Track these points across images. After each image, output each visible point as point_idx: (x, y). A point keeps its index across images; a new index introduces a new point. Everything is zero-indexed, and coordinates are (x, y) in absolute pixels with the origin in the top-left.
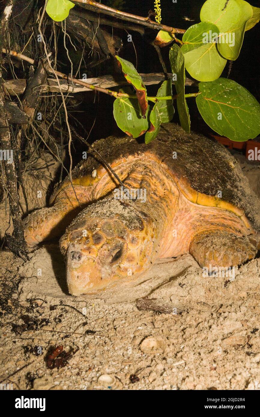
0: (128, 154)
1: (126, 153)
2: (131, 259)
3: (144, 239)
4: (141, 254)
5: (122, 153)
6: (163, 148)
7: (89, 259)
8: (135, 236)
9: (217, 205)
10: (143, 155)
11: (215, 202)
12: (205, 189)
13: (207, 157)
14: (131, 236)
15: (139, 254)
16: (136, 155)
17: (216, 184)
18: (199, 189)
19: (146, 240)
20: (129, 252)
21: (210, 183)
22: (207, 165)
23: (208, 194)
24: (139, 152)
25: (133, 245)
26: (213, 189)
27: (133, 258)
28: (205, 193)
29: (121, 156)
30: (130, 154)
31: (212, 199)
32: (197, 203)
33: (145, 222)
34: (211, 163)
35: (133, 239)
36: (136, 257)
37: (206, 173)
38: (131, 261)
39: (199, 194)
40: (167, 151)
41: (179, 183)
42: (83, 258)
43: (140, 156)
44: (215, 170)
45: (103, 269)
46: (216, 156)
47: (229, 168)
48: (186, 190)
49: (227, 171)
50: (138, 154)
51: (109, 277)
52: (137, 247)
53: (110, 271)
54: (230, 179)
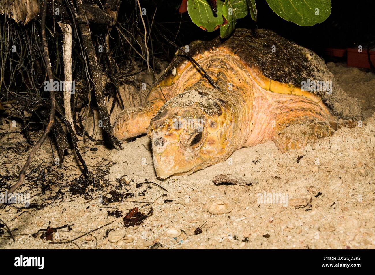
0: (203, 50)
1: (201, 50)
2: (212, 142)
3: (223, 123)
4: (221, 137)
5: (198, 50)
6: (236, 42)
7: (171, 144)
8: (213, 120)
9: (291, 92)
10: (218, 50)
11: (289, 89)
12: (277, 76)
13: (281, 49)
14: (209, 121)
15: (219, 137)
16: (211, 51)
17: (290, 72)
18: (272, 76)
19: (225, 124)
20: (209, 136)
21: (284, 71)
22: (281, 55)
23: (281, 82)
24: (214, 48)
25: (213, 129)
26: (287, 77)
27: (214, 141)
28: (277, 80)
29: (197, 53)
30: (205, 50)
31: (286, 86)
32: (270, 90)
33: (223, 108)
34: (285, 54)
35: (212, 123)
36: (217, 140)
37: (279, 63)
38: (212, 144)
39: (272, 81)
40: (239, 44)
41: (251, 72)
42: (166, 144)
43: (214, 52)
44: (289, 60)
45: (186, 153)
46: (292, 48)
47: (306, 59)
48: (257, 78)
49: (302, 61)
50: (213, 50)
51: (193, 160)
52: (217, 131)
53: (192, 154)
54: (306, 69)
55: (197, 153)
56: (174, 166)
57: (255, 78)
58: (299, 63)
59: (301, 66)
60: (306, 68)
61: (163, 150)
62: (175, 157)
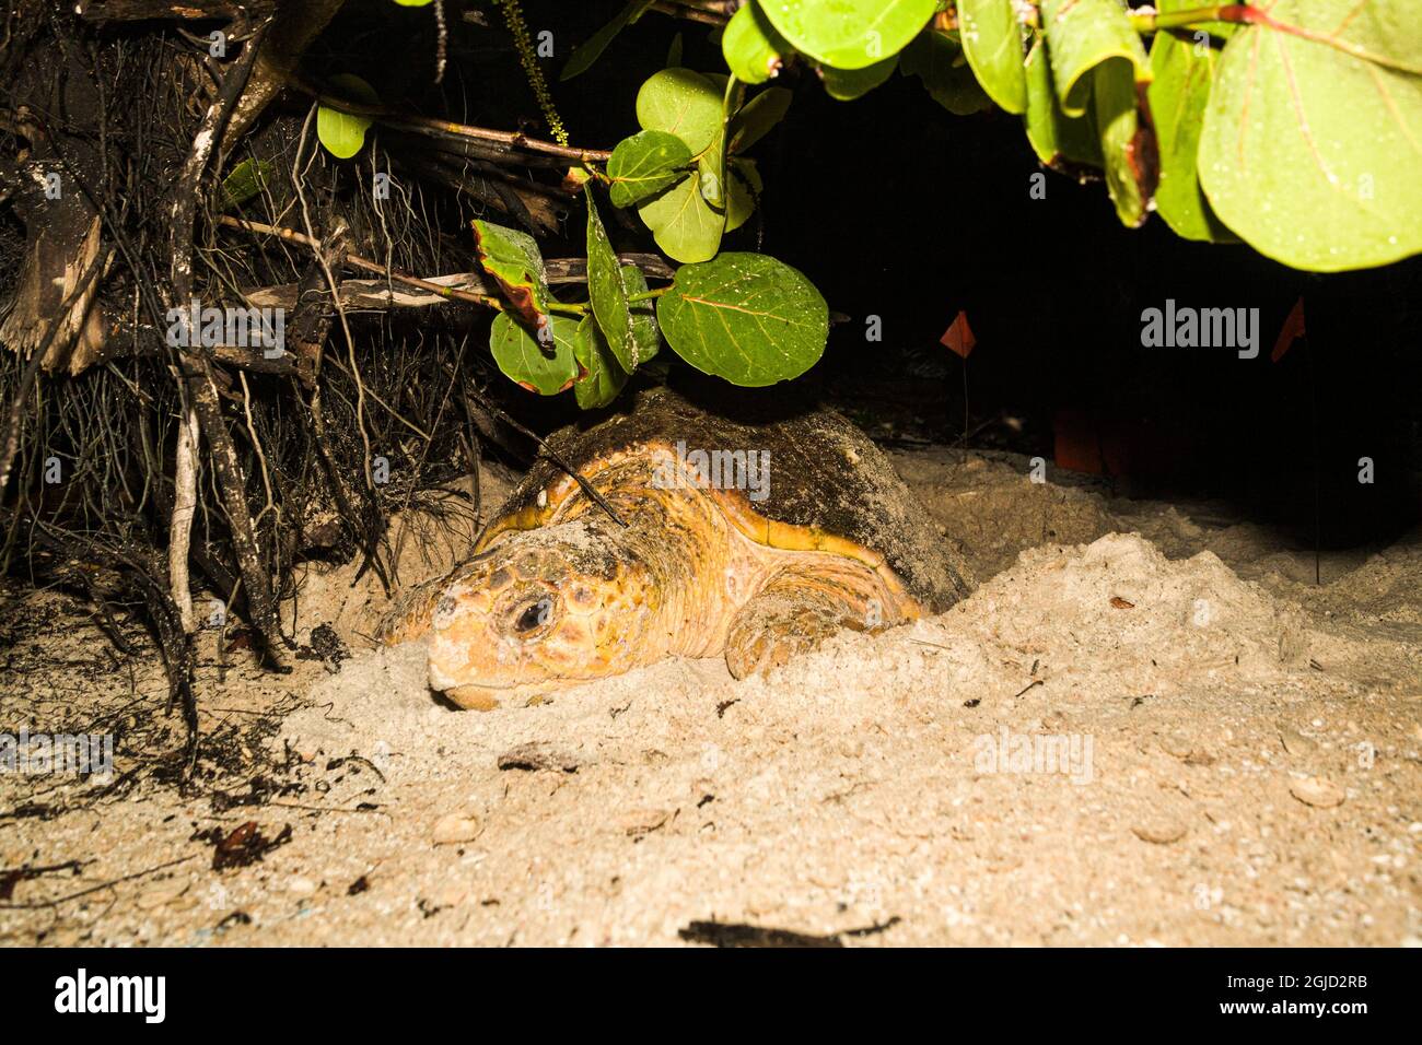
0: (610, 450)
1: (606, 448)
2: (573, 635)
3: (611, 598)
4: (600, 629)
5: (599, 449)
6: (688, 430)
7: (470, 615)
8: (586, 587)
9: (817, 545)
10: (645, 448)
11: (811, 539)
12: (784, 511)
13: (791, 444)
14: (575, 585)
15: (595, 628)
16: (629, 452)
17: (812, 499)
18: (772, 512)
19: (615, 604)
20: (567, 618)
21: (798, 497)
22: (791, 459)
23: (794, 523)
24: (635, 444)
25: (580, 604)
26: (805, 510)
27: (578, 633)
28: (784, 520)
29: (597, 455)
30: (615, 450)
31: (804, 533)
32: (769, 544)
33: (623, 568)
34: (800, 456)
35: (580, 592)
36: (587, 633)
37: (786, 477)
38: (573, 638)
39: (773, 523)
40: (695, 437)
41: (724, 503)
42: (458, 611)
43: (637, 453)
44: (810, 468)
45: (502, 643)
46: (814, 439)
47: (846, 464)
48: (739, 516)
49: (839, 470)
50: (633, 449)
51: (517, 663)
52: (591, 611)
53: (518, 651)
54: (848, 488)
55: (530, 651)
56: (469, 666)
57: (734, 518)
58: (831, 475)
59: (837, 480)
60: (846, 484)
61: (448, 625)
62: (472, 647)
